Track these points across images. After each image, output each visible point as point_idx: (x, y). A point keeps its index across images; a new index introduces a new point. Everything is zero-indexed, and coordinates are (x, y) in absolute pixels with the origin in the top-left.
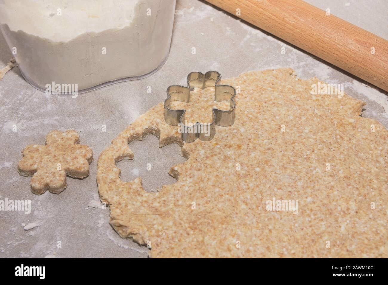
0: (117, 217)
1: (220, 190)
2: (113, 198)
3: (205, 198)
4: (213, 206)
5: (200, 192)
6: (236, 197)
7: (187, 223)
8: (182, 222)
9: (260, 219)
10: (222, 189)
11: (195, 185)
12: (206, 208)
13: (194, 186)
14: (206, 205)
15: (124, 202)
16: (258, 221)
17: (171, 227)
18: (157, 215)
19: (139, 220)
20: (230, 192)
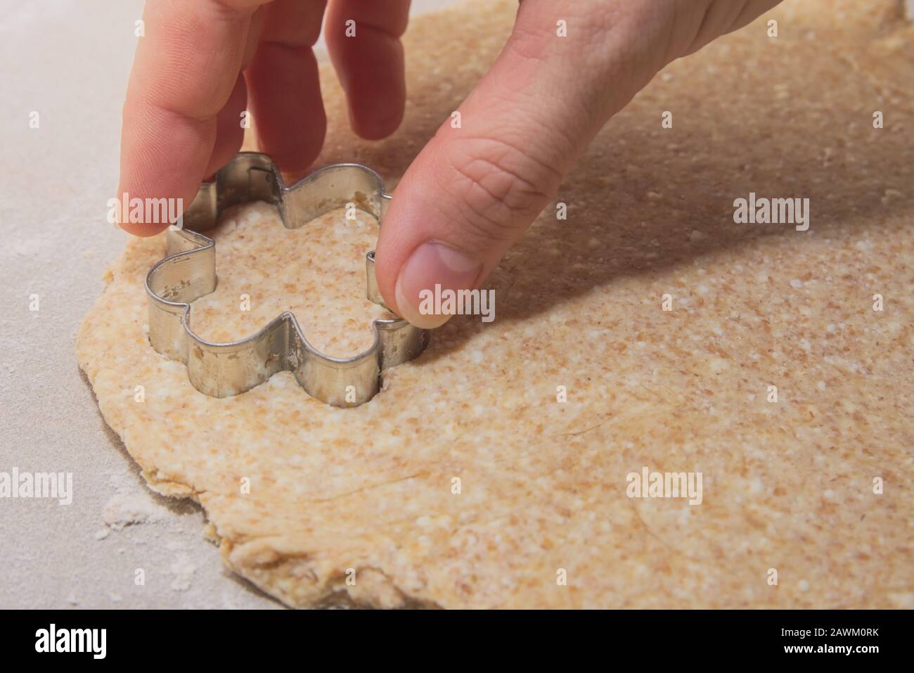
0: (253, 529)
1: (606, 331)
2: (200, 465)
3: (564, 370)
4: (608, 391)
5: (534, 355)
6: (674, 339)
7: (542, 475)
8: (522, 478)
9: (799, 389)
10: (610, 328)
11: (505, 339)
12: (587, 403)
14: (581, 393)
15: (254, 466)
16: (798, 399)
17: (488, 508)
18: (407, 478)
19: (345, 518)
20: (644, 330)
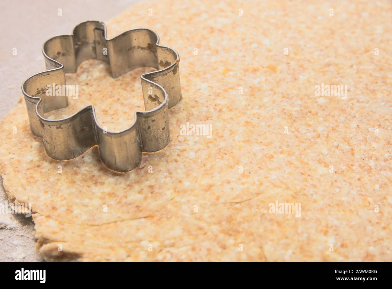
0: (53, 237)
1: (264, 147)
2: (37, 198)
3: (237, 167)
4: (259, 180)
5: (222, 157)
6: (300, 155)
7: (215, 224)
8: (203, 225)
9: (365, 188)
10: (267, 146)
11: (208, 147)
12: (246, 186)
13: (205, 147)
14: (244, 180)
15: (64, 202)
16: (363, 193)
17: (181, 240)
18: (141, 218)
19: (103, 236)
20: (285, 148)
